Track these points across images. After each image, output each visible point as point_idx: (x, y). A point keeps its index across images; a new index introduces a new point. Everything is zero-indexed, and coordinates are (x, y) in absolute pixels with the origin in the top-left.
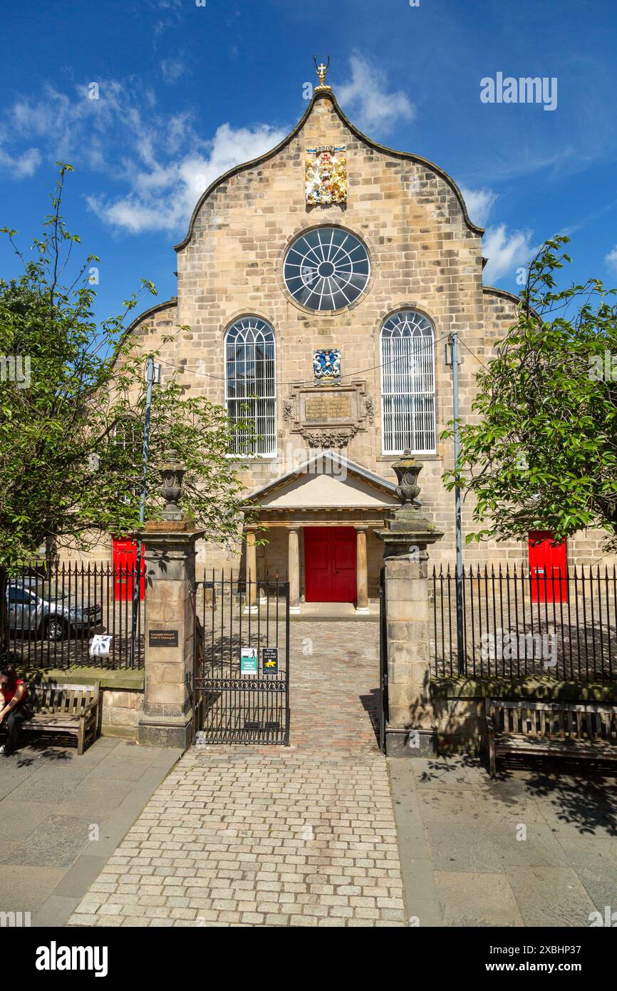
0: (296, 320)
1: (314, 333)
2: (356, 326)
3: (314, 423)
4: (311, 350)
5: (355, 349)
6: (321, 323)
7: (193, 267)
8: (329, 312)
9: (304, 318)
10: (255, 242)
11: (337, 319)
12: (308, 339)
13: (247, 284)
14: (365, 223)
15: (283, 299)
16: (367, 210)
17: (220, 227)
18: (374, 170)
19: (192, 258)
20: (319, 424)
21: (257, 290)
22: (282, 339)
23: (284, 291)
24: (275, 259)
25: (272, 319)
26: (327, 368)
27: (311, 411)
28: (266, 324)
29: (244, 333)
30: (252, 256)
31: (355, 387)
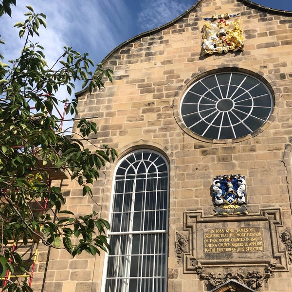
0: (193, 149)
1: (213, 160)
2: (261, 152)
3: (215, 260)
4: (209, 177)
5: (263, 175)
6: (220, 151)
7: (91, 109)
8: (230, 140)
9: (201, 147)
10: (153, 86)
11: (240, 146)
12: (206, 166)
13: (142, 120)
14: (265, 65)
15: (178, 130)
16: (264, 55)
17: (120, 78)
18: (268, 26)
19: (91, 102)
20: (222, 260)
21: (152, 124)
22: (177, 167)
23: (180, 123)
24: (172, 99)
25: (166, 148)
26: (230, 194)
27: (211, 245)
28: (160, 155)
29: (136, 165)
30: (149, 97)
31: (267, 216)
